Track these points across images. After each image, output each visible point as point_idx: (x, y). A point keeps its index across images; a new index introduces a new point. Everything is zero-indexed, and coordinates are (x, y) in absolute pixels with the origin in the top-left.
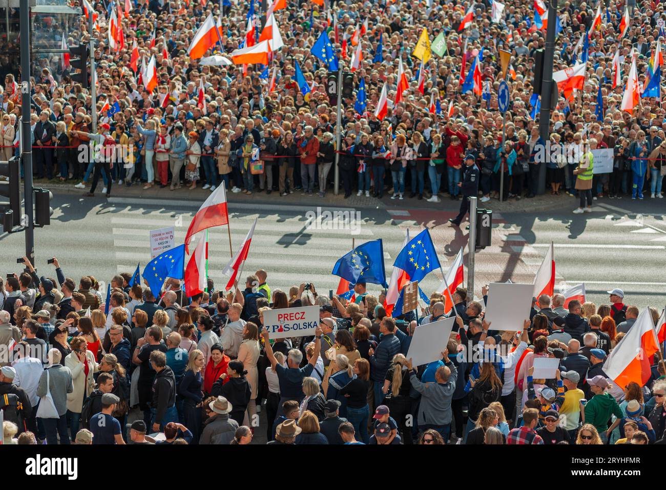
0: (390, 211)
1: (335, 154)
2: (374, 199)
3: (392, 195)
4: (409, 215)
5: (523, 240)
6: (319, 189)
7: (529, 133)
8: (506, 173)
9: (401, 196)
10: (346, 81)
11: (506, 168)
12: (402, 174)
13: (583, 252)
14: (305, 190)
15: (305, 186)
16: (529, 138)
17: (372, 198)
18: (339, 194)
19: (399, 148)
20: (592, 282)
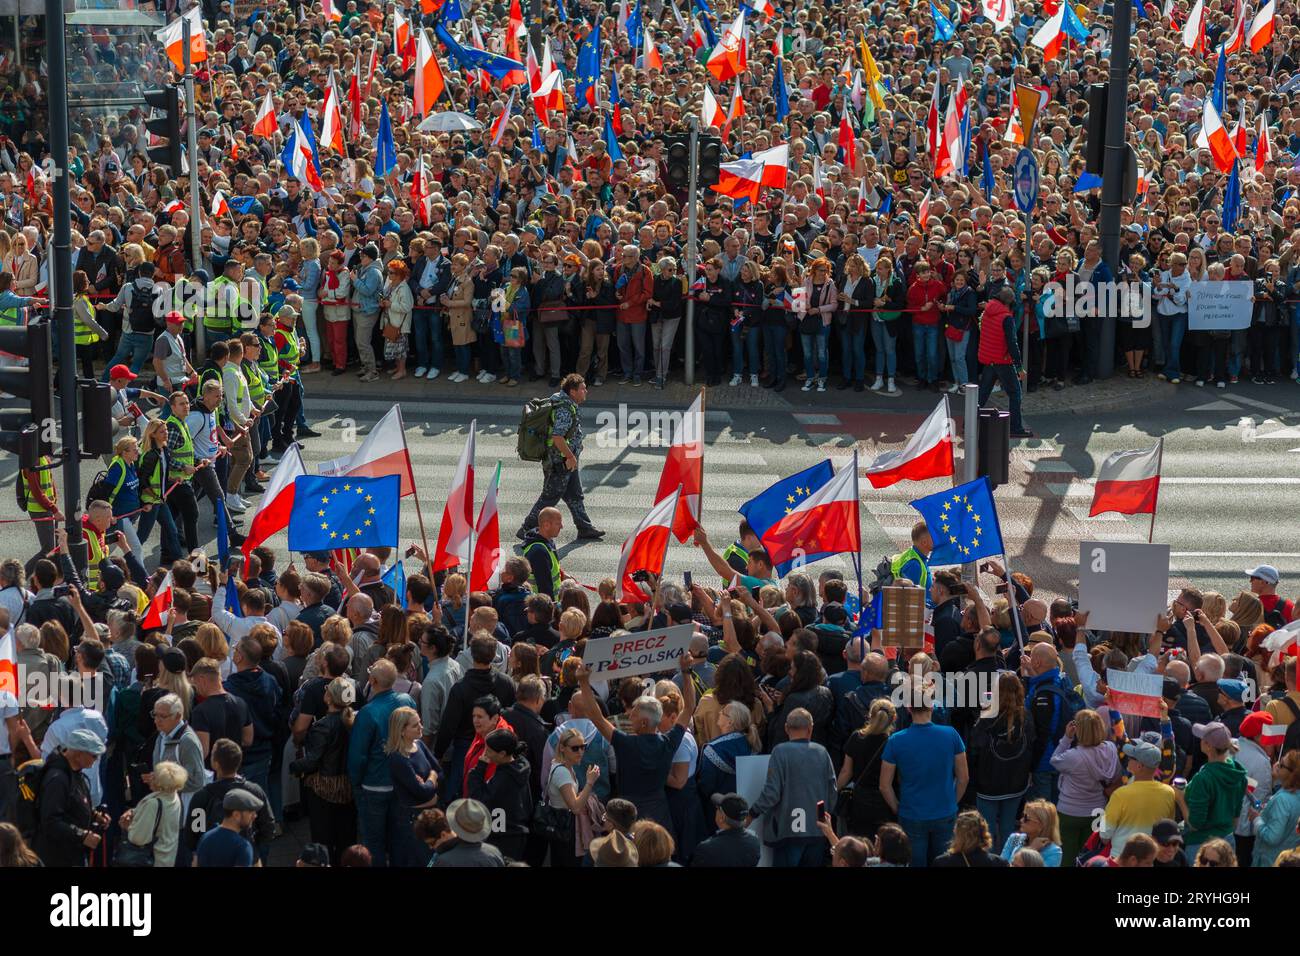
0: (798, 416)
1: (686, 301)
2: (766, 391)
3: (803, 383)
4: (838, 423)
5: (1072, 470)
6: (654, 374)
7: (1080, 253)
8: (1034, 336)
9: (821, 384)
10: (706, 154)
11: (1034, 325)
12: (822, 339)
13: (1193, 494)
14: (628, 375)
15: (626, 368)
16: (1080, 264)
17: (762, 389)
18: (694, 383)
19: (815, 286)
20: (1214, 554)
